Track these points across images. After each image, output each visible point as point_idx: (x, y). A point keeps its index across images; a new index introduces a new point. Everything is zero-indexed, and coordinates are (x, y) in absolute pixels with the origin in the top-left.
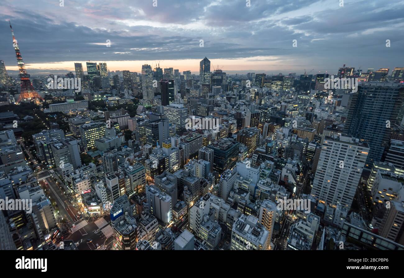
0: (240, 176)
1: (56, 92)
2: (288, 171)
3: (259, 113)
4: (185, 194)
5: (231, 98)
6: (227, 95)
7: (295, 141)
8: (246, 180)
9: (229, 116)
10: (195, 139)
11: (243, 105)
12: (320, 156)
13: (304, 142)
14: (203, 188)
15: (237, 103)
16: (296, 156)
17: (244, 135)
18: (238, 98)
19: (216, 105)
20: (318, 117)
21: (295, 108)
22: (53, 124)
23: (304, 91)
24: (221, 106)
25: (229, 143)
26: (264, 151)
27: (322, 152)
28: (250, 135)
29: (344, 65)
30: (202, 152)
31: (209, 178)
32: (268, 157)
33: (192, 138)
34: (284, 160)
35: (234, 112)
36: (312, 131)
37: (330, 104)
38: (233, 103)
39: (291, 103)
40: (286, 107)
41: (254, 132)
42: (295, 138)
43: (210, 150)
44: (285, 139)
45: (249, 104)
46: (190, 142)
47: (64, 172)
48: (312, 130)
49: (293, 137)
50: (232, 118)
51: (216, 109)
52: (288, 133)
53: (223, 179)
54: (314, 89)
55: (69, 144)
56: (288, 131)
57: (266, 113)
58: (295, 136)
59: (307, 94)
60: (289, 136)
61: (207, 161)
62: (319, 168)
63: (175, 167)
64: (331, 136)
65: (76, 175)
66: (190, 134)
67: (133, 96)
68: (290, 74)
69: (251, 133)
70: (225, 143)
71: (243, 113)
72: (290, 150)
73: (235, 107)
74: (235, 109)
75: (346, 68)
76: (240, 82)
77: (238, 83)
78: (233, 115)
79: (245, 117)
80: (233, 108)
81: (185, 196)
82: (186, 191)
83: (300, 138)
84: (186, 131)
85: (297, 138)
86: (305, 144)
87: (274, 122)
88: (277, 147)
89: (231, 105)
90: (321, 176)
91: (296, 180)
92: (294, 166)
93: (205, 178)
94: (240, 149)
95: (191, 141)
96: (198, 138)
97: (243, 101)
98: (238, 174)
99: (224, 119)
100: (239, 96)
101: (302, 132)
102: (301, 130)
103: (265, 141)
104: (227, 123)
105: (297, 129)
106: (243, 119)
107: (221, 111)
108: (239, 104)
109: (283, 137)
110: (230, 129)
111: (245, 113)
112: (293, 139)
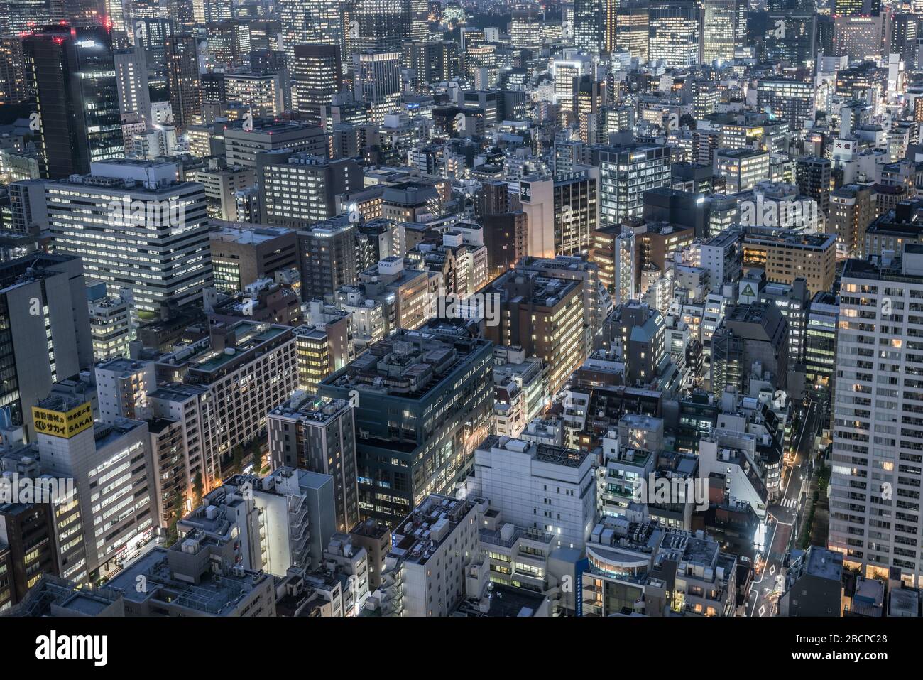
0: (502, 523)
2: (726, 454)
3: (593, 182)
5: (456, 111)
6: (437, 99)
7: (752, 301)
8: (529, 537)
10: (252, 356)
11: (516, 146)
13: (792, 300)
15: (486, 136)
16: (759, 373)
17: (517, 300)
18: (491, 113)
20: (847, 178)
21: (754, 145)
23: (793, 61)
25: (438, 354)
26: (619, 367)
28: (549, 295)
30: (286, 426)
31: (331, 566)
32: (634, 397)
33: (229, 351)
34: (706, 401)
35: (471, 186)
36: (824, 247)
38: (469, 141)
39: (735, 123)
40: (714, 141)
42: (754, 286)
44: (709, 297)
46: (218, 375)
48: (822, 240)
49: (743, 285)
50: (463, 221)
52: (721, 268)
54: (829, 52)
56: (721, 255)
57: (624, 178)
58: (750, 276)
60: (727, 280)
61: (320, 470)
63: (131, 544)
66: (218, 331)
69: (555, 282)
70: (416, 354)
71: (514, 188)
72: (730, 345)
73: (479, 161)
74: (479, 168)
76: (504, 28)
77: (492, 34)
78: (469, 202)
79: (524, 210)
83: (773, 283)
85: (761, 286)
86: (795, 311)
87: (660, 219)
88: (679, 343)
89: (457, 148)
90: (855, 448)
91: (762, 493)
94: (499, 377)
95: (229, 369)
96: (270, 347)
97: (518, 124)
98: (491, 513)
99: (417, 227)
100: (495, 102)
101: (784, 256)
102: (779, 246)
103: (620, 318)
104: (434, 245)
105: (762, 244)
106: (516, 219)
107: (402, 187)
108: (501, 142)
109: (703, 286)
110: (451, 280)
111: (522, 184)
112: (745, 290)
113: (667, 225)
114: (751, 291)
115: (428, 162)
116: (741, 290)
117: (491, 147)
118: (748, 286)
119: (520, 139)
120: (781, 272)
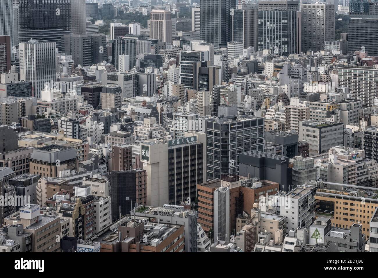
3: (200, 146)
5: (99, 90)
6: (87, 79)
11: (145, 116)
15: (123, 108)
18: (128, 89)
28: (156, 236)
35: (105, 149)
38: (109, 113)
40: (302, 114)
42: (321, 231)
44: (287, 239)
50: (94, 176)
51: (29, 140)
52: (296, 215)
56: (296, 205)
58: (319, 223)
71: (137, 150)
73: (115, 128)
74: (115, 134)
79: (144, 167)
80: (107, 130)
83: (336, 228)
85: (327, 230)
87: (252, 177)
89: (97, 118)
97: (148, 99)
99: (56, 181)
100: (131, 81)
101: (349, 207)
102: (344, 198)
104: (68, 196)
105: (331, 196)
106: (137, 175)
107: (48, 148)
108: (133, 113)
109: (282, 231)
110: (80, 224)
111: (143, 147)
112: (314, 233)
113: (258, 181)
114: (319, 235)
115: (73, 129)
116: (311, 233)
117: (125, 118)
118: (317, 230)
119: (149, 111)
120: (346, 219)
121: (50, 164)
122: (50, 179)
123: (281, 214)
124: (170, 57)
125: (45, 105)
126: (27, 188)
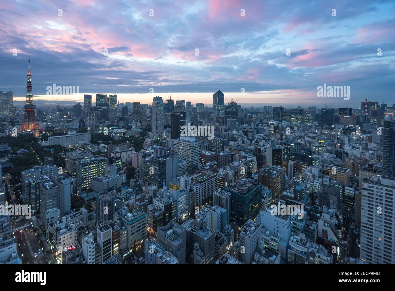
0: (266, 230)
1: (59, 123)
2: (326, 224)
3: (281, 149)
4: (195, 254)
5: (248, 131)
6: (243, 128)
7: (328, 184)
8: (273, 236)
9: (247, 152)
10: (209, 179)
11: (261, 140)
12: (362, 204)
13: (339, 185)
14: (218, 247)
15: (254, 137)
16: (332, 203)
17: (266, 175)
19: (231, 139)
20: (350, 155)
21: (322, 144)
22: (48, 159)
23: (328, 125)
24: (237, 140)
25: (249, 185)
26: (293, 195)
27: (364, 199)
28: (274, 175)
29: (366, 100)
30: (217, 196)
31: (226, 232)
33: (205, 177)
34: (318, 208)
35: (252, 147)
36: (347, 172)
37: (360, 141)
38: (251, 138)
39: (316, 139)
40: (310, 142)
41: (277, 172)
42: (328, 180)
43: (226, 194)
44: (315, 181)
45: (268, 138)
46: (202, 182)
47: (48, 219)
48: (346, 170)
49: (324, 179)
50: (251, 155)
51: (232, 143)
52: (318, 174)
53: (244, 233)
54: (338, 123)
55: (62, 183)
56: (318, 171)
57: (288, 149)
58: (327, 177)
59: (332, 129)
60: (319, 177)
61: (224, 208)
62: (364, 219)
63: (184, 216)
64: (370, 178)
65: (61, 224)
66: (202, 173)
67: (141, 128)
68: (310, 108)
69: (274, 172)
70: (244, 184)
71: (263, 148)
72: (324, 195)
73: (253, 142)
74: (253, 144)
75: (369, 102)
76: (257, 115)
77: (254, 116)
78: (252, 151)
79: (265, 154)
80: (251, 142)
81: (195, 258)
82: (197, 250)
83: (333, 179)
84: (198, 169)
85: (330, 180)
86: (340, 188)
87: (299, 160)
88: (308, 192)
89: (248, 139)
91: (337, 237)
92: (332, 217)
93: (221, 231)
94: (262, 193)
95: (204, 181)
96: (212, 177)
97: (261, 135)
98: (263, 227)
99: (241, 155)
100: (256, 130)
103: (292, 183)
104: (245, 160)
105: (328, 169)
106: (263, 156)
107: (237, 146)
108: (258, 138)
109: (313, 178)
110: (249, 168)
111: (265, 148)
113: (301, 161)
114: (327, 181)
115: (242, 141)
117: (256, 139)
118: (326, 180)
119: (262, 138)
120: (334, 177)
121: (238, 150)
122: (239, 154)
123: (312, 173)
124: (265, 124)
125: (234, 135)
126: (233, 156)
